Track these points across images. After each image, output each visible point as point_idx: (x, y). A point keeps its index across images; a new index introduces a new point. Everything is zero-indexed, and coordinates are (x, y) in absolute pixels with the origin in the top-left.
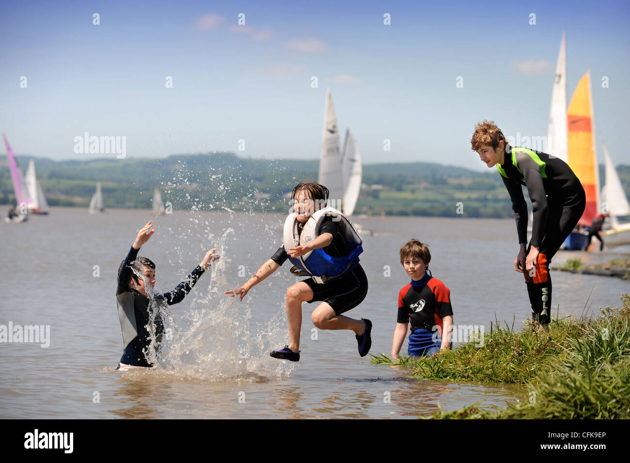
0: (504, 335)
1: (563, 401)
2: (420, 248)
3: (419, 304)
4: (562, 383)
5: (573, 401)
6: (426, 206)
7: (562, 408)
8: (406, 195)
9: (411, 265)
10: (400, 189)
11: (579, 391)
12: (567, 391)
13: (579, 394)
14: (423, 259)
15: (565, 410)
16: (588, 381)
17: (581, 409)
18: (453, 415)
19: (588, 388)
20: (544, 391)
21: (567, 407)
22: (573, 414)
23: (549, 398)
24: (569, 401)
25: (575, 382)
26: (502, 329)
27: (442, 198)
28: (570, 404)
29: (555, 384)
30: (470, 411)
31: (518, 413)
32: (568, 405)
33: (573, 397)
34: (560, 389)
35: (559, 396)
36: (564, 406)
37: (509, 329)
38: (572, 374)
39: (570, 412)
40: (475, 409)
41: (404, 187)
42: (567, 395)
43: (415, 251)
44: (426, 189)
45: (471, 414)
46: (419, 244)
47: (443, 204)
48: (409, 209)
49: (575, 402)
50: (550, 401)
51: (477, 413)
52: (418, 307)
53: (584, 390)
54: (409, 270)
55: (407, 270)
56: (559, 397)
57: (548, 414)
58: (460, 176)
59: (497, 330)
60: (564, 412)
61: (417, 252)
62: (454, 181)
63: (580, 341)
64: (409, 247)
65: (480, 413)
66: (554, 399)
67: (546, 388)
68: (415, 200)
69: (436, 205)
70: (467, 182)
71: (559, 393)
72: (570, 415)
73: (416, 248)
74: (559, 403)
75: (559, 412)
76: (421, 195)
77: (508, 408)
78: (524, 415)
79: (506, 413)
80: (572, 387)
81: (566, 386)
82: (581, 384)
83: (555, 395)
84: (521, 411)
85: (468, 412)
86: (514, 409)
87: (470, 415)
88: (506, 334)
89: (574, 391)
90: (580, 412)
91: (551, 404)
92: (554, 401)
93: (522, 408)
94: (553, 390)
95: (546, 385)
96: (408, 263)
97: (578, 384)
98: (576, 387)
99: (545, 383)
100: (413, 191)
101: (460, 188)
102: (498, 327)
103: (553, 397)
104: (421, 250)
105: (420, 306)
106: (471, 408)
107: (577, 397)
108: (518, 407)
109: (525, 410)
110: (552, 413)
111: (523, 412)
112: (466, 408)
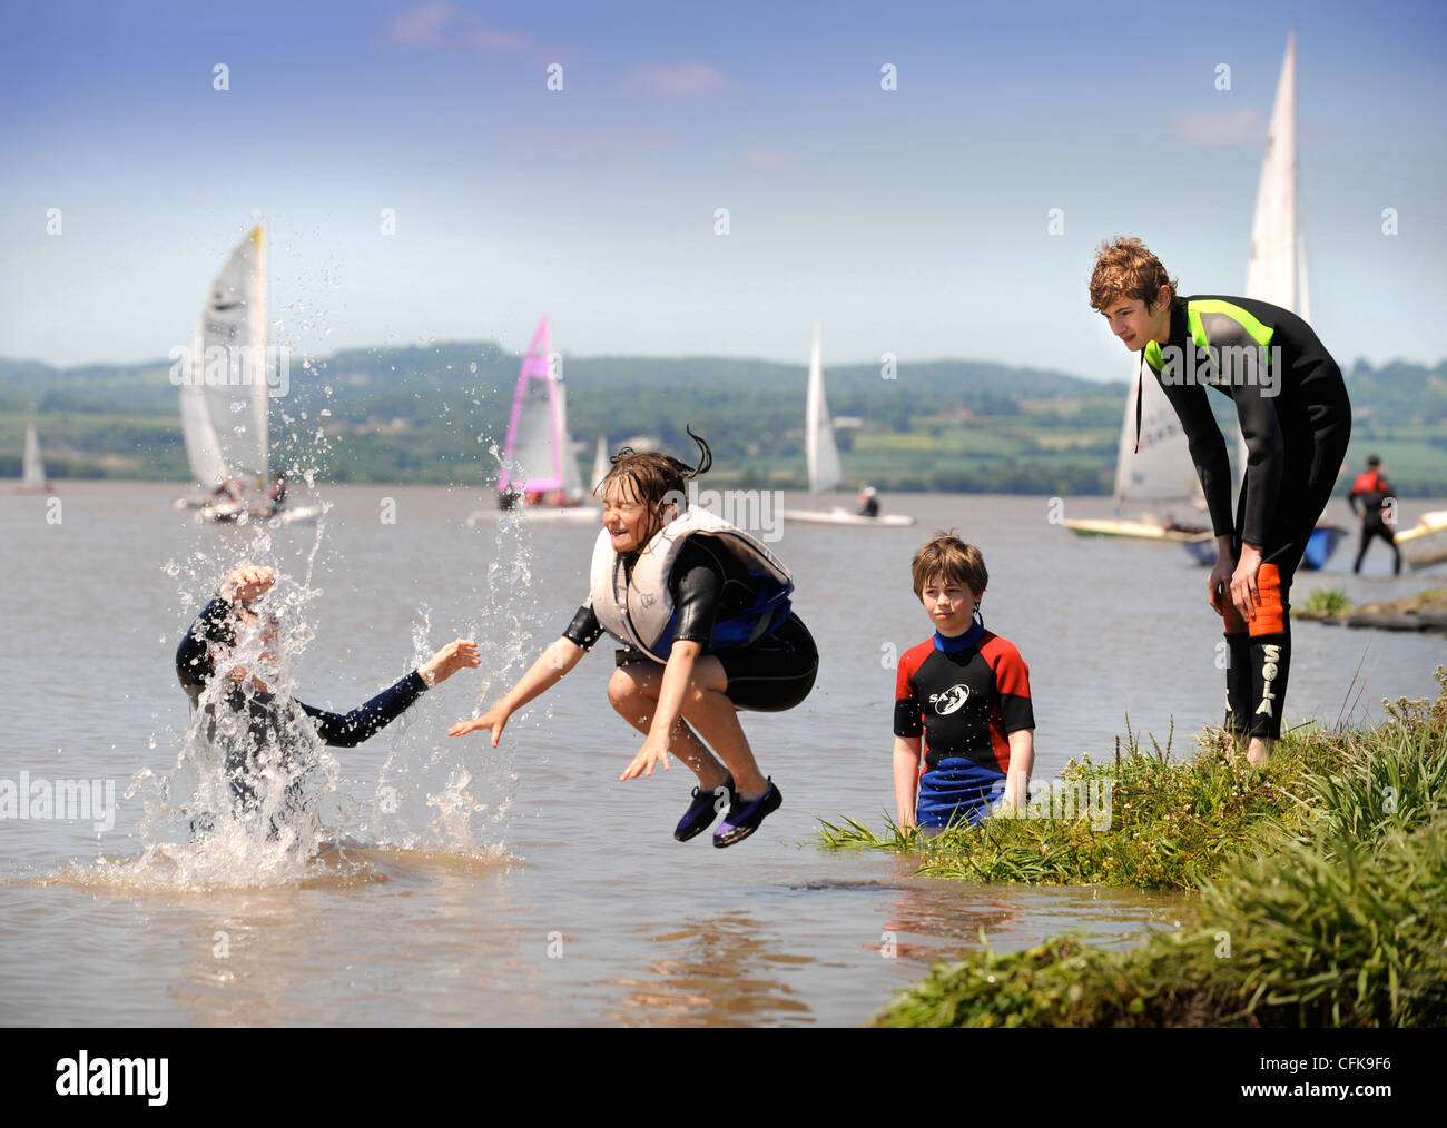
0: (1149, 771)
1: (1284, 921)
2: (963, 556)
3: (951, 694)
4: (1283, 876)
5: (1309, 920)
6: (967, 467)
7: (1282, 938)
8: (920, 442)
9: (942, 599)
10: (903, 427)
11: (1325, 896)
12: (1296, 896)
13: (1325, 905)
14: (970, 585)
15: (1291, 943)
16: (1347, 871)
17: (1331, 941)
18: (1019, 960)
19: (1346, 887)
20: (1240, 899)
21: (1297, 937)
22: (1309, 952)
23: (1252, 916)
24: (1300, 921)
25: (1314, 874)
26: (1145, 756)
27: (1006, 447)
28: (1303, 929)
29: (1268, 882)
30: (1060, 952)
31: (1173, 952)
32: (1297, 931)
33: (1310, 911)
34: (1278, 892)
35: (1276, 909)
36: (1290, 933)
37: (1160, 754)
38: (1308, 855)
39: (1304, 949)
40: (1071, 946)
41: (914, 420)
42: (1295, 906)
43: (952, 564)
44: (969, 426)
45: (1061, 957)
46: (962, 547)
47: (1011, 463)
48: (926, 476)
49: (1316, 924)
50: (1254, 922)
51: (1077, 955)
52: (948, 702)
53: (1336, 893)
54: (937, 611)
55: (931, 612)
56: (1276, 912)
57: (1248, 955)
58: (1050, 395)
59: (1131, 758)
60: (1290, 950)
61: (956, 566)
62: (1037, 407)
63: (1336, 780)
64: (938, 555)
65: (1083, 954)
66: (1266, 917)
67: (1244, 891)
68: (939, 454)
69: (992, 465)
70: (1067, 407)
71: (1275, 903)
72: (1303, 955)
73: (952, 556)
74: (1277, 927)
75: (1277, 950)
76: (954, 442)
77: (1152, 943)
78: (1192, 957)
79: (1147, 955)
80: (1306, 887)
81: (1293, 886)
82: (1330, 880)
83: (1266, 907)
84: (1183, 947)
85: (1055, 952)
86: (1167, 943)
87: (1057, 960)
88: (1154, 767)
89: (1313, 896)
90: (1328, 948)
91: (1257, 929)
92: (1264, 921)
93: (1185, 942)
94: (1261, 896)
95: (1246, 884)
96: (933, 593)
97: (1322, 879)
98: (1318, 888)
99: (1242, 878)
100: (936, 432)
101: (1052, 422)
102: (1134, 752)
103: (1262, 912)
104: (965, 561)
105: (953, 699)
106: (1061, 943)
107: (1321, 911)
108: (1177, 938)
109: (1193, 944)
110: (1261, 951)
111: (1190, 951)
112: (1050, 942)
